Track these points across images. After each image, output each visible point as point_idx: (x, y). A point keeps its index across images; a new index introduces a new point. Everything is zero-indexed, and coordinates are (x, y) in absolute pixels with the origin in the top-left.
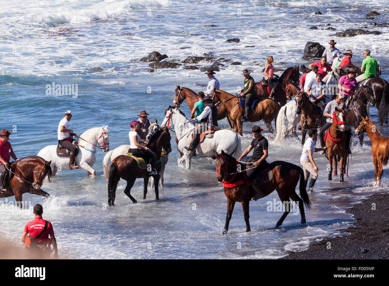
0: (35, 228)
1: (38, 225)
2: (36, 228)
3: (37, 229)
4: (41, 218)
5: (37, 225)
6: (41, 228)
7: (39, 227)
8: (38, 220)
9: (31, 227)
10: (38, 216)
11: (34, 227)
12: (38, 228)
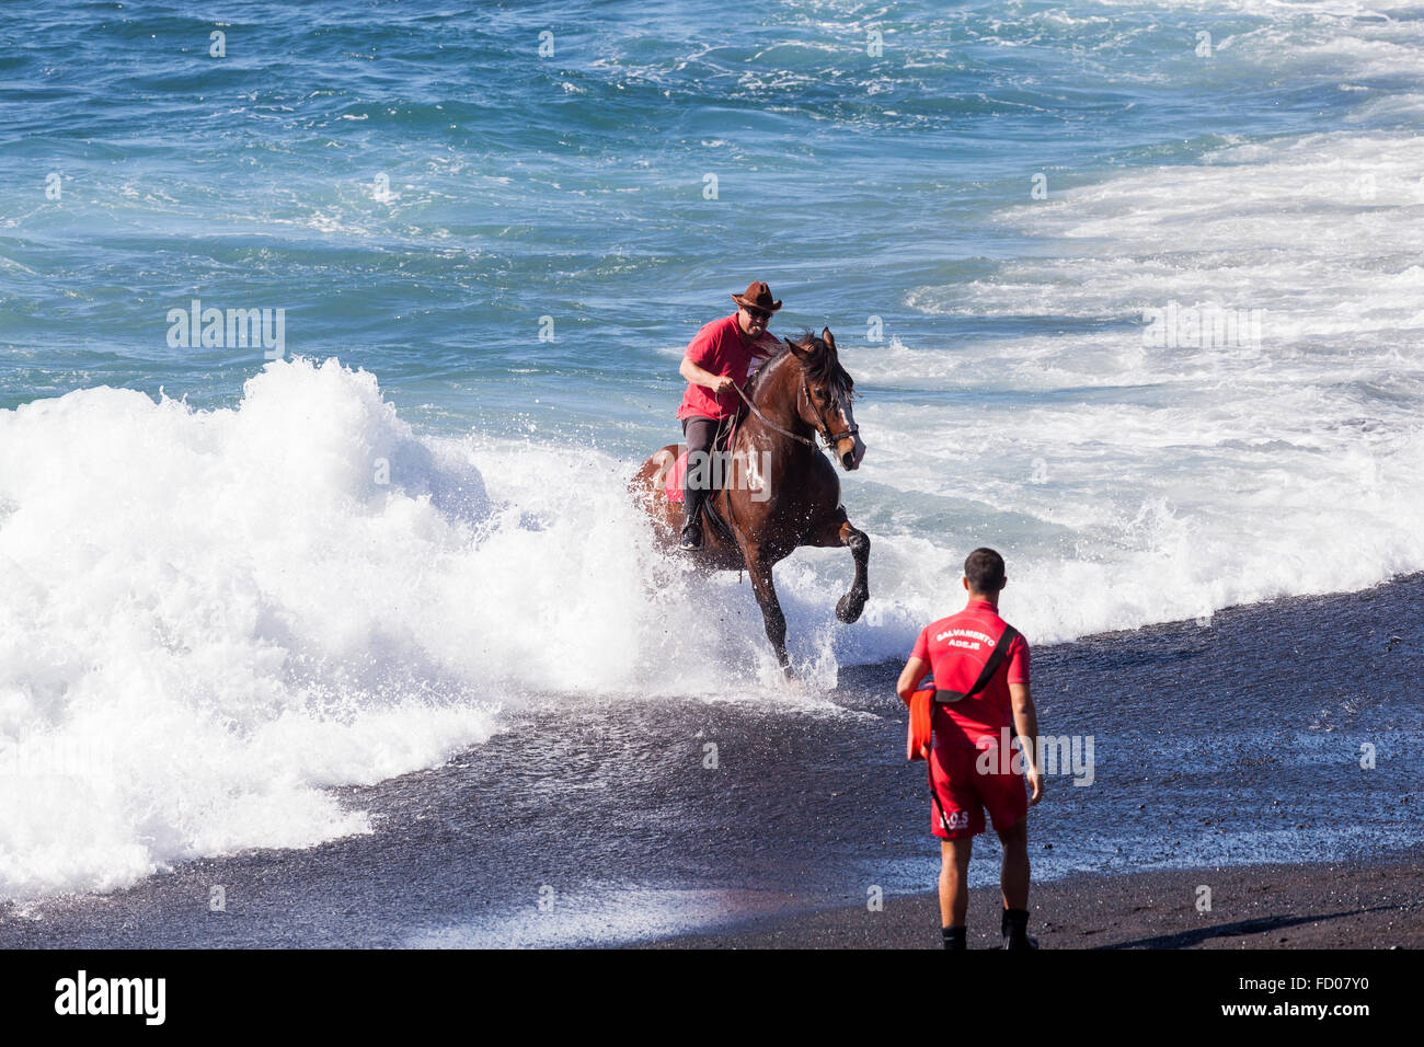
0: (952, 643)
1: (969, 634)
2: (959, 644)
3: (961, 649)
4: (992, 606)
5: (962, 633)
6: (976, 646)
7: (970, 640)
8: (973, 611)
9: (940, 638)
10: (980, 598)
11: (948, 639)
12: (965, 645)
